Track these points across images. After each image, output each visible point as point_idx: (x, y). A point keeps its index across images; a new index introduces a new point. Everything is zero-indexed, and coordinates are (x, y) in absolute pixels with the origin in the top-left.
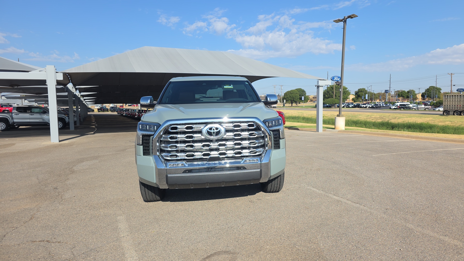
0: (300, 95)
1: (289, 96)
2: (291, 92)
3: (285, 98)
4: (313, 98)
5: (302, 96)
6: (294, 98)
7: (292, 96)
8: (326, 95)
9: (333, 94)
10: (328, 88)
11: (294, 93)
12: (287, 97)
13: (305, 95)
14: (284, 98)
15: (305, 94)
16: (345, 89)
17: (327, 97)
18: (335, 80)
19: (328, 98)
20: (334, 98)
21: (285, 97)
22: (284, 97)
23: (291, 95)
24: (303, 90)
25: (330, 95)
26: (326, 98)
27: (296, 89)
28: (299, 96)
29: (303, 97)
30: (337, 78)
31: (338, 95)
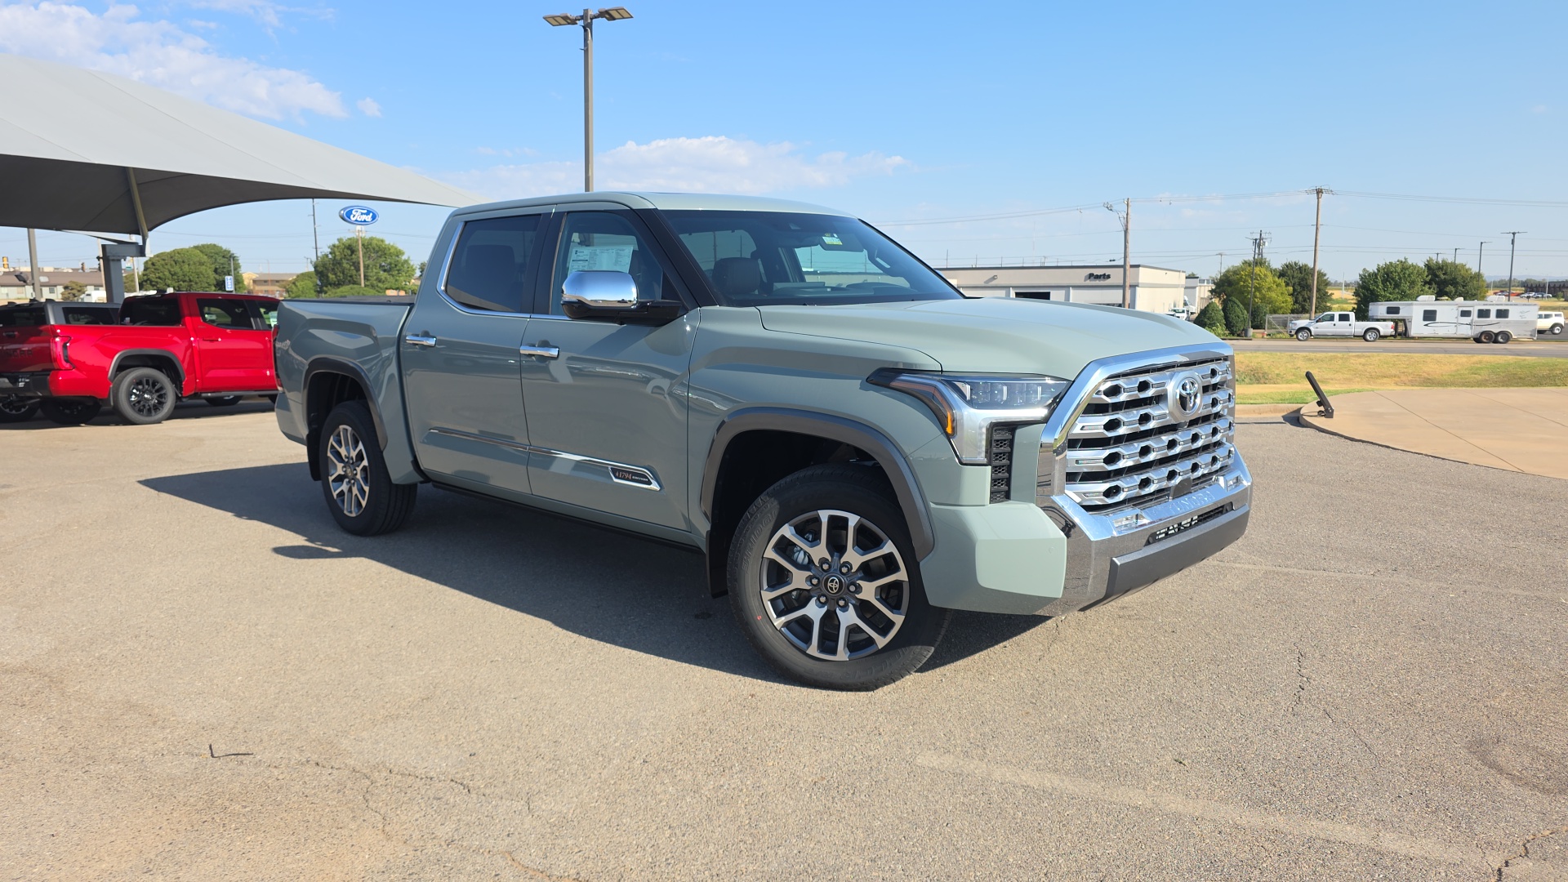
0: (216, 271)
1: (167, 273)
2: (176, 258)
3: (151, 282)
4: (254, 281)
5: (225, 274)
6: (190, 281)
7: (180, 273)
8: (330, 275)
9: (358, 270)
10: (336, 249)
11: (191, 263)
12: (159, 278)
13: (235, 269)
14: (146, 281)
15: (237, 267)
16: (398, 256)
17: (335, 279)
18: (356, 221)
19: (338, 284)
20: (363, 285)
21: (152, 276)
22: (145, 278)
23: (177, 269)
24: (225, 251)
25: (343, 273)
26: (330, 284)
27: (196, 247)
28: (212, 275)
29: (229, 277)
30: (362, 214)
31: (374, 273)
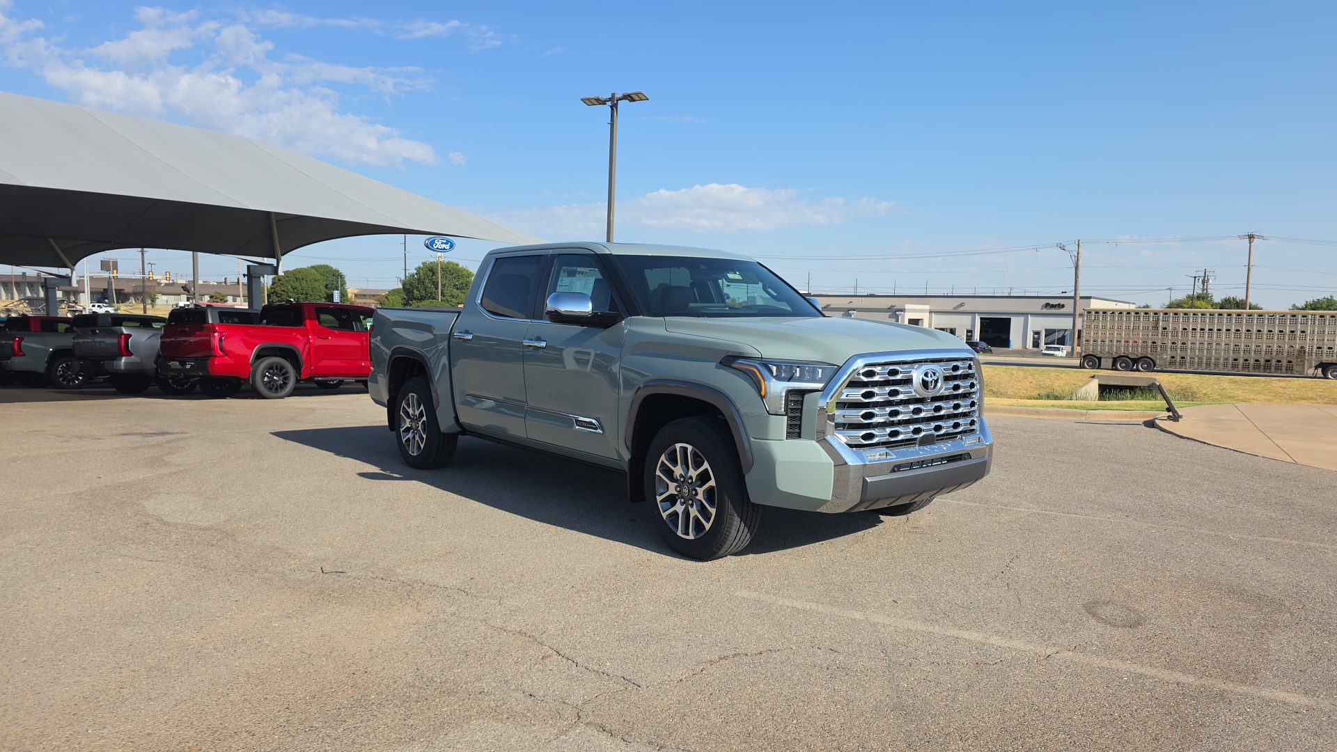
0: (326, 286)
1: (289, 287)
2: (297, 276)
3: (277, 293)
4: (356, 295)
5: (334, 289)
6: (307, 294)
7: (300, 288)
8: (415, 291)
9: (437, 288)
10: (421, 271)
11: (308, 279)
12: (284, 291)
13: (342, 285)
14: (273, 293)
15: (343, 283)
16: (468, 278)
17: (418, 295)
18: (437, 248)
19: (422, 299)
20: (440, 300)
21: (278, 290)
22: (273, 291)
23: (297, 284)
24: (335, 271)
25: (426, 291)
26: (415, 299)
27: (312, 267)
28: (323, 288)
29: (336, 292)
30: (442, 243)
31: (449, 291)
